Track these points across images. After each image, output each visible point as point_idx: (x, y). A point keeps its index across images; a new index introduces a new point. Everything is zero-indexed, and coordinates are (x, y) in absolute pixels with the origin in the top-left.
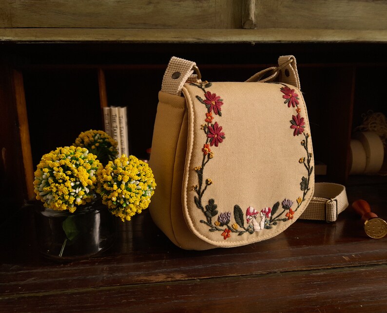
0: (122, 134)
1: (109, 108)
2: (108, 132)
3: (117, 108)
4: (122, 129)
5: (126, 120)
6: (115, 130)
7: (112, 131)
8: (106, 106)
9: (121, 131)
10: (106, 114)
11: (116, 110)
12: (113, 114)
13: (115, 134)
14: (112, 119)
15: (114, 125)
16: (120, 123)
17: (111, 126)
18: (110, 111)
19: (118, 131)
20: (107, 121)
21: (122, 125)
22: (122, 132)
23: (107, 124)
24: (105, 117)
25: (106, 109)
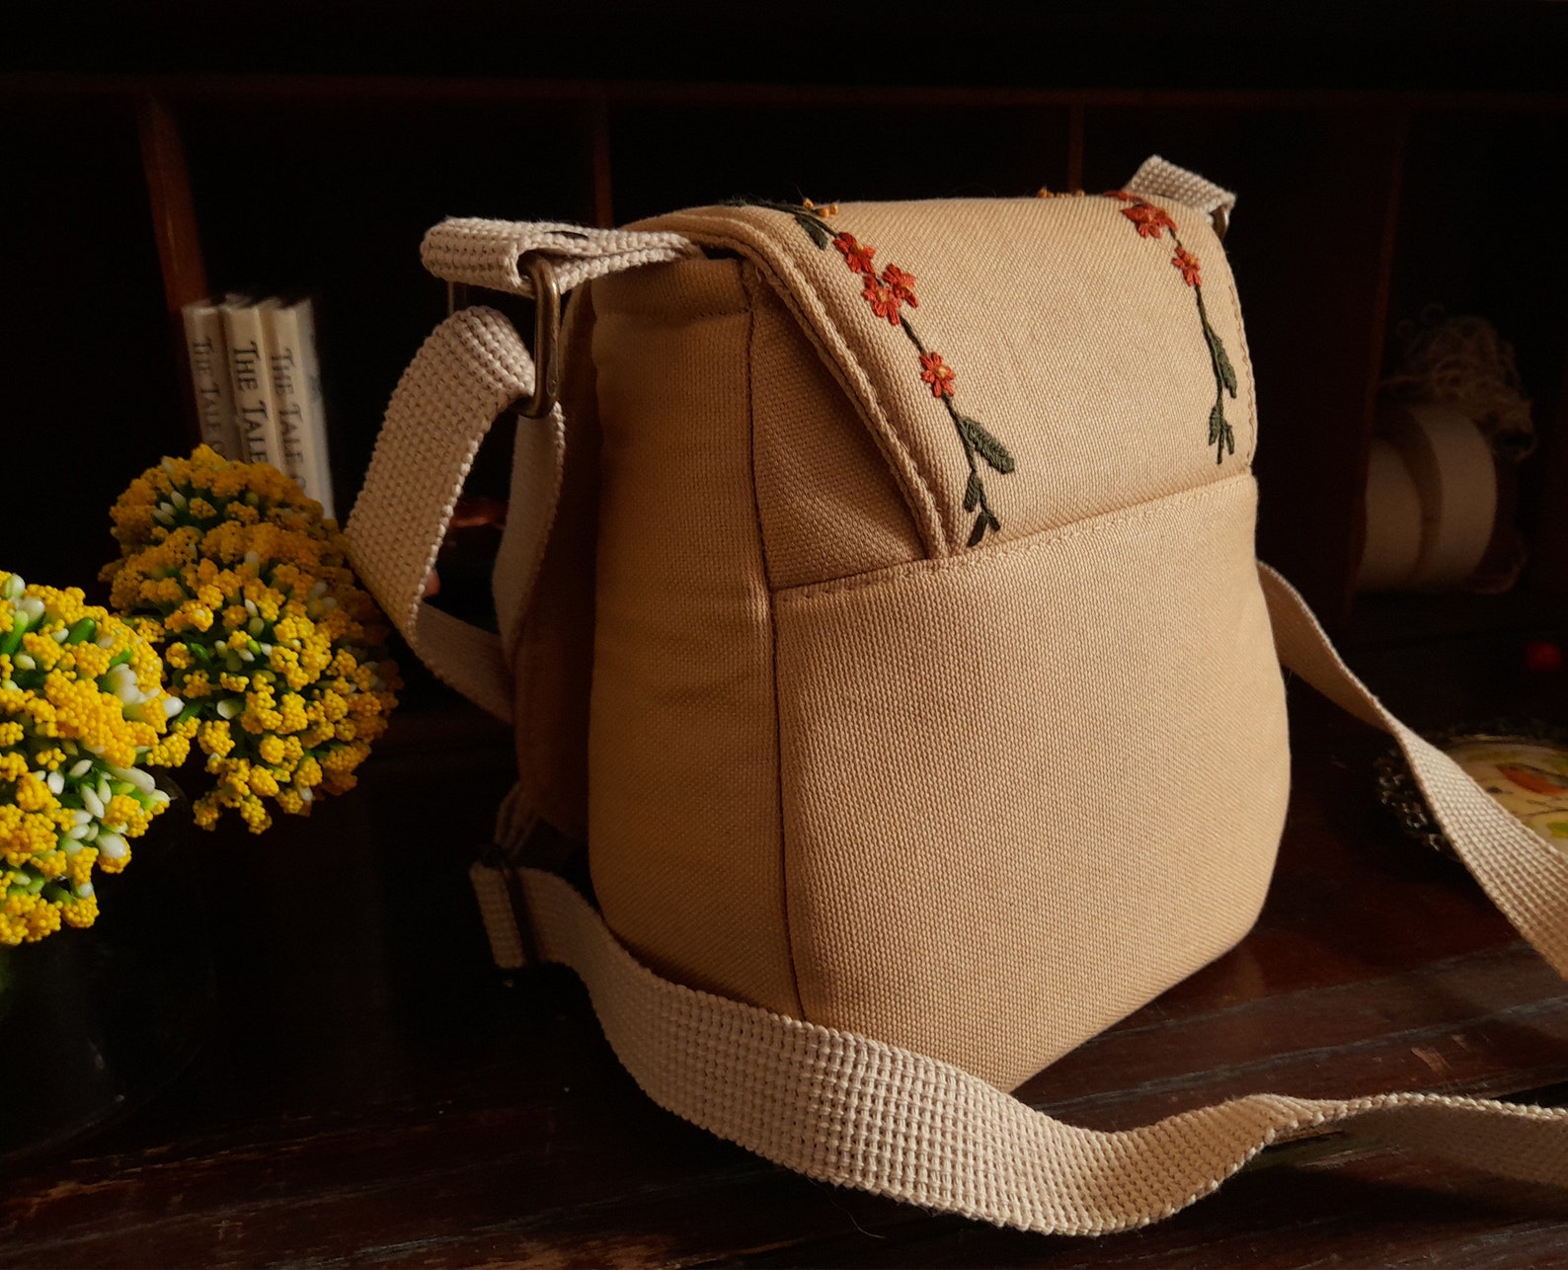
0: (296, 448)
1: (211, 311)
2: (214, 435)
3: (256, 312)
4: (292, 419)
5: (314, 371)
6: (255, 426)
7: (237, 429)
8: (193, 300)
9: (286, 429)
10: (200, 338)
11: (249, 321)
12: (240, 341)
13: (256, 447)
14: (235, 370)
15: (249, 399)
16: (280, 385)
17: (233, 407)
18: (222, 323)
19: (271, 429)
20: (204, 381)
21: (290, 399)
22: (294, 435)
23: (210, 396)
24: (193, 357)
25: (199, 314)
